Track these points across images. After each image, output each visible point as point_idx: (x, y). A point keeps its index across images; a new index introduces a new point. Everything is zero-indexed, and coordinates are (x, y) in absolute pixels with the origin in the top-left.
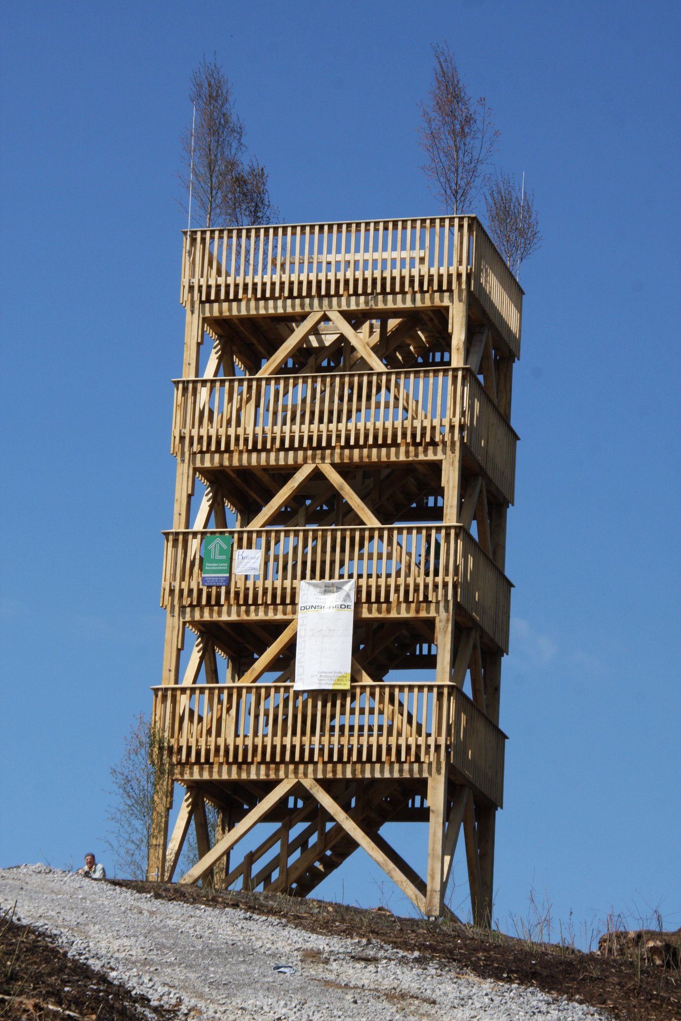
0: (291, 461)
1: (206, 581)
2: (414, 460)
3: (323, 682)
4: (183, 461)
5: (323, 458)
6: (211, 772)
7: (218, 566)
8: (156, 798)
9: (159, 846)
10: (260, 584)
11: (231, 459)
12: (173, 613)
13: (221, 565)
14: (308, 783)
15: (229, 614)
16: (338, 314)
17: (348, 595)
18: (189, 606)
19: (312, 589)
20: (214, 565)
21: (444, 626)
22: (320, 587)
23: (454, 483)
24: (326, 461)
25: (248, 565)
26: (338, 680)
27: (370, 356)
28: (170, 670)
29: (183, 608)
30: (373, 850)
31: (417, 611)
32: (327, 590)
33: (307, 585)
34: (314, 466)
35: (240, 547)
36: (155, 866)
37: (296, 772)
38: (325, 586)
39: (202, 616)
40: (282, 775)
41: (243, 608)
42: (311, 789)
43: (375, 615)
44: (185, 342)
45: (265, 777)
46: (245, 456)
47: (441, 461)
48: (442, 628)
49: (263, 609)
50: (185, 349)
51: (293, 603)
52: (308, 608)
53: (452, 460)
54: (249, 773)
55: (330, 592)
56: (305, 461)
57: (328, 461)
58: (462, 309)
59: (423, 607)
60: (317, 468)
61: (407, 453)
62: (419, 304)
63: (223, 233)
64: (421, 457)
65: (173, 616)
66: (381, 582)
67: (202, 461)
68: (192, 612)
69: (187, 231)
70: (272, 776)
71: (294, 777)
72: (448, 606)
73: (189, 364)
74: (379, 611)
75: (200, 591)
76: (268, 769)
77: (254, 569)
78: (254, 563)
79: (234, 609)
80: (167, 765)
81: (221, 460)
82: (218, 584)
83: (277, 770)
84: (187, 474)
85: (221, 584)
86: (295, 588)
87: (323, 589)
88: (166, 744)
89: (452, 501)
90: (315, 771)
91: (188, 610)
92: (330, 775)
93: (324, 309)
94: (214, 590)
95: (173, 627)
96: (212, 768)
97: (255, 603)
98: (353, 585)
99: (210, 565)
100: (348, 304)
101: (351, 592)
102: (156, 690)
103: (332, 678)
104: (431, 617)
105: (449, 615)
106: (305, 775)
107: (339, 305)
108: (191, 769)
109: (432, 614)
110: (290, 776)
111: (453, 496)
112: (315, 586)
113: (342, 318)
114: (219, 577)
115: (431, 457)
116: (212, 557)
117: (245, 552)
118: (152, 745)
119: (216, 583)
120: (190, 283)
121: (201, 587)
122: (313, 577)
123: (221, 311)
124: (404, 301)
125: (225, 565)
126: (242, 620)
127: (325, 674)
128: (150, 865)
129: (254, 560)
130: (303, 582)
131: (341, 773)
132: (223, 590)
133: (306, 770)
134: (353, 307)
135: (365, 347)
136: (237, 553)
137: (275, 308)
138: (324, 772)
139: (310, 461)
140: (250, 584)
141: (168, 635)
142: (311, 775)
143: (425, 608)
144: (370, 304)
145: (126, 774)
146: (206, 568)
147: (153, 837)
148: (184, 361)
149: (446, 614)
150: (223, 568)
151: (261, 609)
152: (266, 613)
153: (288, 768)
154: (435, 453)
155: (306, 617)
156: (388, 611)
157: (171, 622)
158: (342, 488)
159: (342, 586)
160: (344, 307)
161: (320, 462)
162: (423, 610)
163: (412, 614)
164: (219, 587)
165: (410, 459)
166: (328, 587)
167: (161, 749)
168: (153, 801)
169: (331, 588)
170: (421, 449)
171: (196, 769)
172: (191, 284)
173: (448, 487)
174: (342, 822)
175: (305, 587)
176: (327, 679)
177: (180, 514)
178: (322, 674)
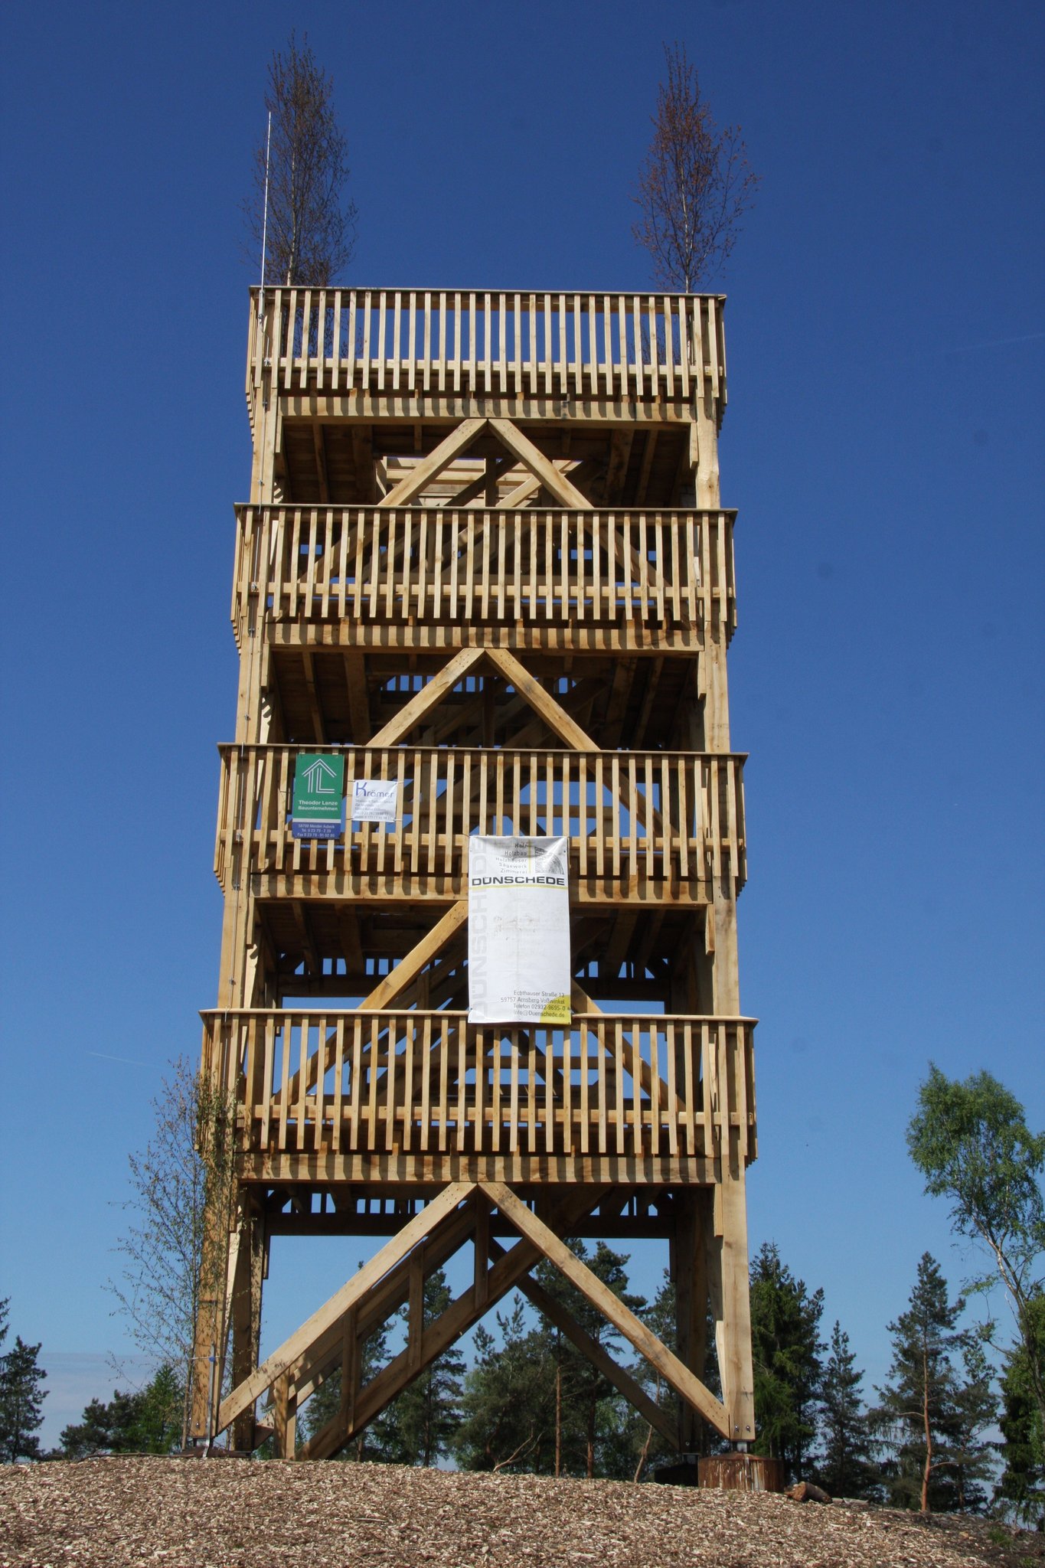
0: (440, 642)
1: (300, 830)
2: (650, 651)
3: (522, 1010)
4: (252, 633)
5: (496, 641)
6: (313, 1167)
7: (321, 806)
8: (210, 1215)
9: (217, 1302)
10: (396, 838)
11: (336, 634)
12: (239, 883)
13: (327, 803)
14: (495, 1190)
15: (339, 888)
16: (510, 424)
17: (557, 862)
18: (266, 872)
19: (490, 849)
20: (314, 803)
21: (725, 920)
22: (508, 847)
23: (721, 688)
24: (502, 645)
25: (376, 805)
26: (551, 1007)
27: (566, 488)
28: (233, 983)
29: (255, 874)
30: (623, 1316)
31: (675, 894)
32: (519, 852)
33: (482, 843)
34: (480, 651)
35: (359, 775)
36: (208, 1342)
37: (472, 1170)
38: (517, 845)
39: (290, 890)
40: (446, 1174)
41: (365, 880)
42: (502, 1201)
43: (601, 898)
44: (254, 450)
45: (415, 1179)
46: (361, 631)
47: (696, 654)
48: (721, 923)
49: (401, 882)
50: (254, 462)
51: (457, 872)
52: (487, 881)
53: (714, 653)
54: (384, 1170)
55: (524, 855)
56: (465, 642)
57: (504, 644)
58: (711, 430)
59: (685, 888)
60: (485, 654)
61: (639, 639)
62: (641, 416)
63: (319, 295)
64: (663, 646)
65: (239, 888)
66: (612, 843)
67: (286, 634)
68: (273, 882)
69: (259, 289)
70: (429, 1177)
71: (468, 1179)
72: (728, 888)
73: (262, 484)
74: (608, 891)
75: (288, 848)
76: (420, 1164)
77: (386, 813)
78: (385, 802)
79: (348, 880)
80: (231, 1153)
81: (319, 635)
82: (321, 836)
83: (437, 1166)
84: (259, 654)
85: (327, 836)
86: (460, 848)
87: (511, 851)
88: (230, 1115)
89: (721, 717)
90: (508, 1169)
91: (265, 879)
92: (536, 1177)
93: (487, 415)
94: (314, 846)
95: (239, 907)
96: (316, 1159)
97: (389, 871)
98: (563, 845)
99: (307, 803)
100: (527, 410)
101: (562, 856)
102: (208, 1018)
103: (540, 1003)
104: (698, 905)
105: (730, 902)
106: (491, 1176)
107: (512, 410)
108: (275, 1159)
109: (702, 899)
110: (461, 1178)
111: (721, 709)
112: (496, 844)
113: (517, 430)
114: (322, 824)
115: (679, 646)
116: (310, 789)
117: (369, 784)
118: (202, 1117)
119: (318, 833)
120: (263, 363)
121: (290, 839)
122: (490, 830)
123: (314, 409)
124: (618, 412)
125: (333, 804)
126: (363, 899)
127: (527, 997)
128: (200, 1340)
129: (385, 798)
130: (473, 838)
131: (555, 1174)
132: (331, 846)
133: (490, 1166)
134: (535, 415)
135: (557, 474)
136: (354, 785)
137: (406, 409)
138: (526, 1170)
139: (473, 644)
140: (379, 838)
141: (228, 920)
142: (500, 1177)
143: (688, 890)
144: (562, 413)
145: (155, 1167)
146: (300, 808)
147: (205, 1287)
148: (253, 480)
149: (726, 901)
150: (329, 808)
151: (398, 883)
152: (406, 889)
153: (459, 1162)
154: (686, 642)
155: (485, 897)
156: (625, 892)
157: (234, 898)
158: (530, 689)
159: (545, 847)
160: (520, 414)
161: (491, 646)
162: (684, 893)
163: (666, 899)
164: (323, 841)
165: (645, 648)
166: (521, 846)
167: (221, 1122)
168: (204, 1219)
169: (526, 850)
170: (661, 633)
171: (285, 1161)
172: (266, 365)
173: (713, 694)
174: (562, 1263)
175: (479, 846)
176: (530, 1004)
177: (248, 719)
178: (522, 997)
